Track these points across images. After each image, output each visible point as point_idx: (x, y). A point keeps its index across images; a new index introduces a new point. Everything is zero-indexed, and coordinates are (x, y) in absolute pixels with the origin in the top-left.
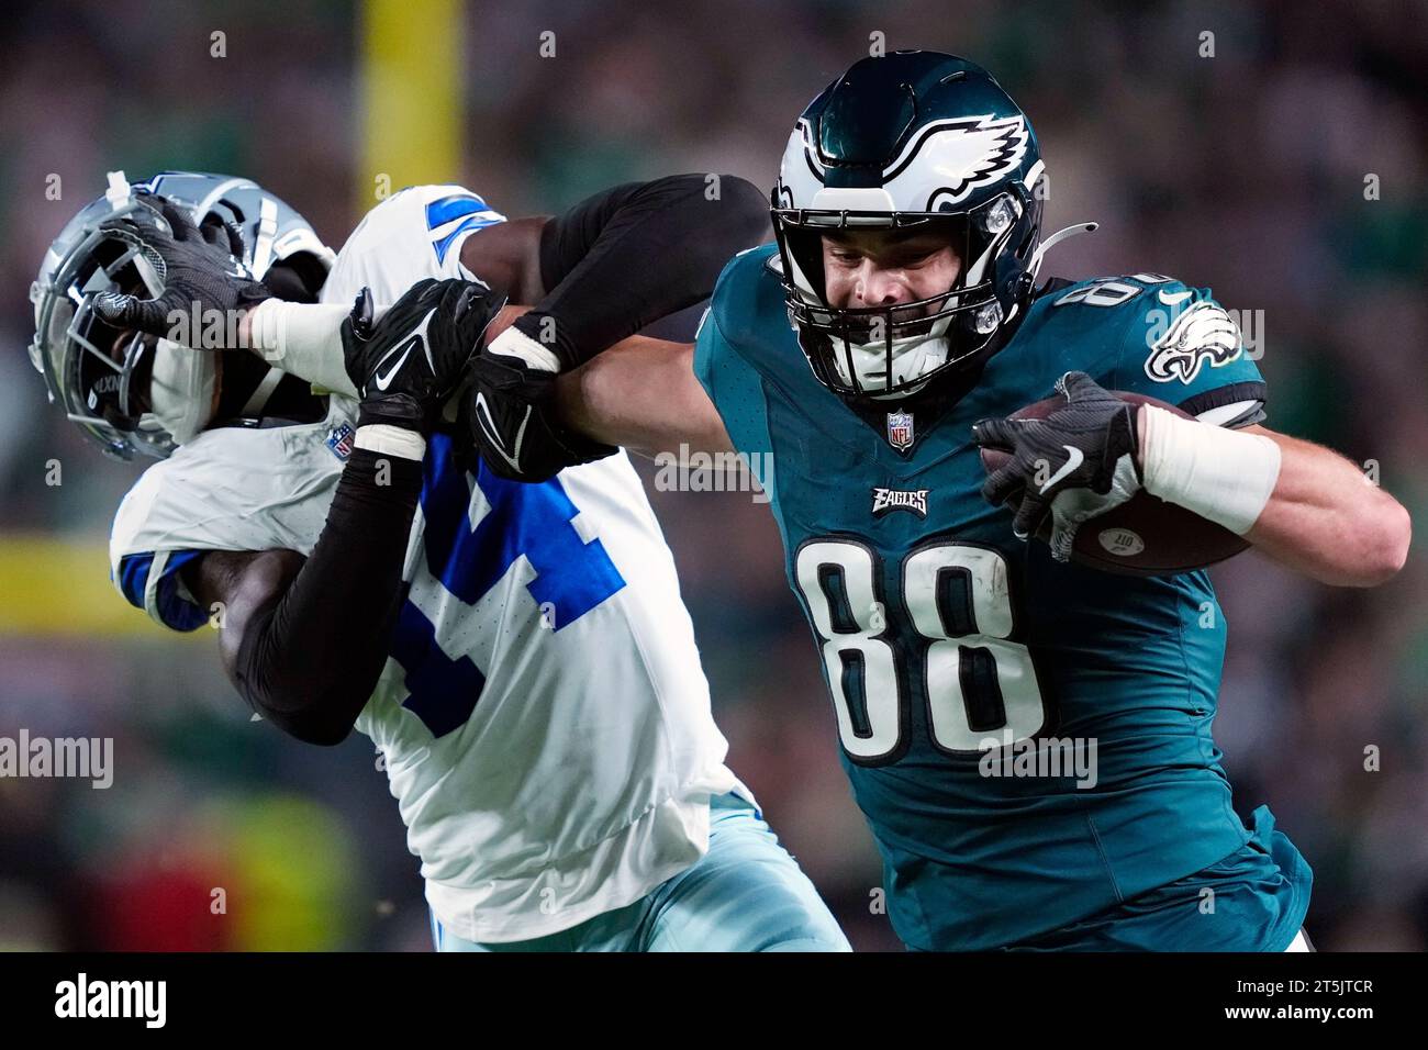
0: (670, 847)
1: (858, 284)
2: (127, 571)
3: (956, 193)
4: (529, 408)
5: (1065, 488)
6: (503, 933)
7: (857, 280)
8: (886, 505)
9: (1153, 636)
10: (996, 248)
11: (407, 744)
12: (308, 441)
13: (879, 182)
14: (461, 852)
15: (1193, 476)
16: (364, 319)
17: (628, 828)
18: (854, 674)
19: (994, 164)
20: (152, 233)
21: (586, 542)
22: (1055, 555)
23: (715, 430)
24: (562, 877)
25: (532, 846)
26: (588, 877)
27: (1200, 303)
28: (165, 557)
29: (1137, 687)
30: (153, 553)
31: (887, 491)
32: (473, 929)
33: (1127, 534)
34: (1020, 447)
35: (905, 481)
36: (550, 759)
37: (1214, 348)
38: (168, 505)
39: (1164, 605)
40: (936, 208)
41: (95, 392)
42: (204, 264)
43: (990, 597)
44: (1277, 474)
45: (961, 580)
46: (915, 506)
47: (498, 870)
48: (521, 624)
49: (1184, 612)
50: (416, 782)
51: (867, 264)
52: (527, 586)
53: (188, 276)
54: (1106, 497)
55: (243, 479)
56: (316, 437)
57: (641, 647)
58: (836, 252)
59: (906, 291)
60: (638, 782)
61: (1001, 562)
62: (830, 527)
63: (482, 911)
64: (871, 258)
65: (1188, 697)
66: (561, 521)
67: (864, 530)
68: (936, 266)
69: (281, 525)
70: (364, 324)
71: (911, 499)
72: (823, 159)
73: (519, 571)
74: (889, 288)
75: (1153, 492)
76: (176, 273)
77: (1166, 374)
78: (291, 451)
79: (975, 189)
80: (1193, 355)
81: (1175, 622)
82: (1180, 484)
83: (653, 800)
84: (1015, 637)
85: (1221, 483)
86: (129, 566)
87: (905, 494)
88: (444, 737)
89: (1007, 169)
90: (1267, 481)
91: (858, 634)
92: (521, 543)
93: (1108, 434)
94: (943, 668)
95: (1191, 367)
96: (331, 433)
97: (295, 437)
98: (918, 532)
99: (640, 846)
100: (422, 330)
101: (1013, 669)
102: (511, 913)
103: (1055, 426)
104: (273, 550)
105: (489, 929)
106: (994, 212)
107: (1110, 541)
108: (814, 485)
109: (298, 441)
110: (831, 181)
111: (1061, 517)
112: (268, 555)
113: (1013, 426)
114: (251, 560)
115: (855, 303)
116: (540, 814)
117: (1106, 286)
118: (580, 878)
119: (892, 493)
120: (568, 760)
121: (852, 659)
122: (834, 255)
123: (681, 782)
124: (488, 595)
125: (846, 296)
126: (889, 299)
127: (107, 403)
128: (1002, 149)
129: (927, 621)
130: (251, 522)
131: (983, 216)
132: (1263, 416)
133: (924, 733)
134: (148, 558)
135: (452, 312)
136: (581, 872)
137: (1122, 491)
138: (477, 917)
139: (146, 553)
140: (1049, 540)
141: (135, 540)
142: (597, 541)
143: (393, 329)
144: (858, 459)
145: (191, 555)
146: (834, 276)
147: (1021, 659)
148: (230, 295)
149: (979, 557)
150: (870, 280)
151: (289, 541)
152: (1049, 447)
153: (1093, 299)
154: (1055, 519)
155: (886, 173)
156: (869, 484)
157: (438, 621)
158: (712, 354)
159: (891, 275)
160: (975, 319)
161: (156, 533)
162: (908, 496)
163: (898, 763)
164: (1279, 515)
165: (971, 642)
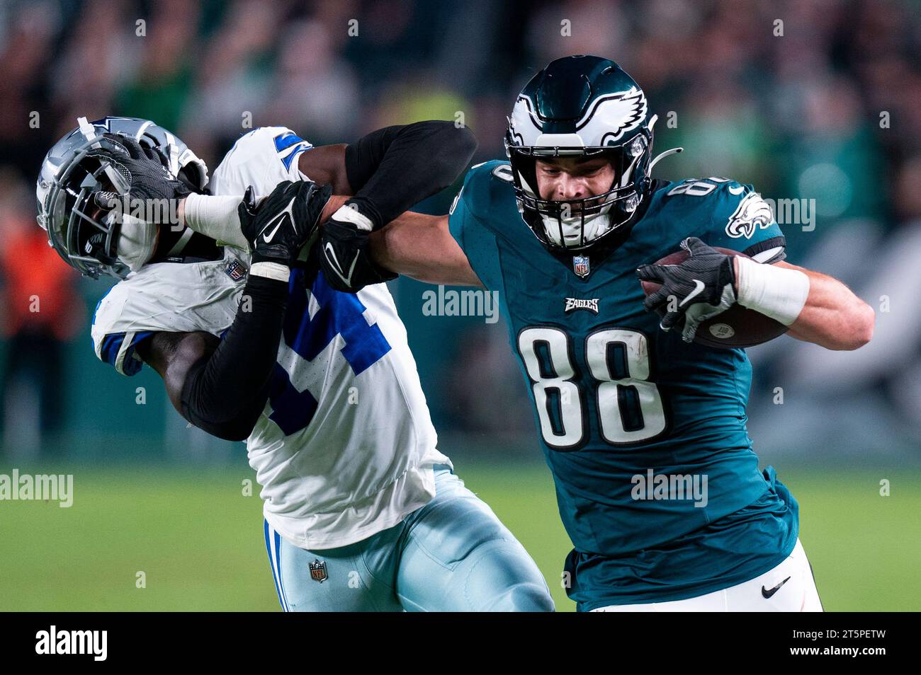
0: (414, 493)
1: (559, 186)
2: (107, 343)
3: (615, 135)
4: (359, 251)
5: (694, 303)
6: (324, 544)
7: (559, 184)
8: (573, 307)
9: (721, 376)
10: (636, 164)
11: (269, 439)
12: (214, 270)
13: (574, 130)
14: (298, 498)
15: (764, 294)
16: (251, 203)
17: (393, 483)
18: (554, 401)
19: (633, 118)
20: (120, 156)
21: (370, 326)
22: (684, 339)
23: (463, 265)
24: (357, 512)
25: (342, 494)
26: (372, 511)
27: (751, 193)
28: (133, 335)
29: (714, 405)
30: (125, 333)
31: (573, 299)
32: (306, 542)
33: (725, 326)
34: (667, 281)
35: (585, 294)
36: (353, 446)
37: (760, 218)
38: (133, 305)
39: (727, 359)
40: (605, 144)
41: (91, 243)
42: (152, 174)
43: (637, 358)
44: (808, 291)
45: (621, 349)
46: (591, 308)
47: (319, 508)
48: (338, 371)
49: (736, 363)
50: (272, 460)
51: (565, 175)
52: (341, 351)
53: (145, 181)
54: (717, 307)
55: (177, 291)
56: (220, 269)
57: (401, 383)
58: (546, 169)
59: (586, 190)
60: (400, 458)
61: (643, 338)
62: (541, 320)
63: (311, 532)
64: (567, 172)
65: (738, 410)
66: (357, 313)
67: (562, 322)
68: (603, 176)
69: (200, 317)
70: (251, 205)
71: (588, 304)
72: (540, 118)
73: (337, 342)
74: (578, 188)
75: (742, 304)
76: (138, 179)
77: (737, 233)
78: (204, 276)
79: (625, 133)
80: (751, 223)
81: (732, 369)
82: (757, 299)
83: (407, 468)
84: (650, 380)
85: (779, 298)
86: (108, 341)
87: (585, 301)
88: (292, 435)
89: (640, 121)
90: (803, 296)
91: (557, 379)
92: (337, 326)
93: (718, 272)
94: (608, 398)
95: (750, 229)
96: (228, 266)
97: (206, 268)
98: (593, 322)
99: (398, 494)
100: (289, 209)
101: (648, 398)
102: (327, 532)
103: (688, 269)
104: (196, 331)
105: (317, 542)
106: (636, 145)
107: (715, 331)
108: (528, 296)
109: (208, 270)
110: (546, 130)
111: (691, 319)
112: (194, 334)
113: (662, 269)
114: (183, 338)
115: (557, 197)
116: (346, 477)
117: (696, 184)
118: (368, 512)
119: (576, 300)
120: (363, 446)
121: (553, 394)
122: (544, 170)
123: (421, 457)
124: (319, 356)
125: (551, 193)
126: (578, 194)
127: (98, 251)
128: (637, 110)
129: (600, 370)
130: (182, 315)
131: (629, 147)
132: (785, 256)
133: (597, 433)
134: (122, 335)
135: (305, 199)
136: (368, 508)
137: (726, 304)
138: (308, 535)
139: (121, 333)
140: (682, 331)
141: (114, 326)
142: (376, 324)
143: (271, 209)
144: (555, 282)
145: (147, 335)
146: (543, 182)
147: (652, 391)
148: (170, 192)
149: (631, 336)
150: (568, 184)
151: (204, 326)
152: (685, 281)
153: (690, 192)
154: (687, 319)
155: (578, 125)
156: (563, 295)
157: (291, 371)
158: (464, 223)
159: (578, 181)
160: (625, 205)
161: (127, 322)
162: (586, 302)
163: (582, 450)
164: (809, 314)
165: (625, 383)
